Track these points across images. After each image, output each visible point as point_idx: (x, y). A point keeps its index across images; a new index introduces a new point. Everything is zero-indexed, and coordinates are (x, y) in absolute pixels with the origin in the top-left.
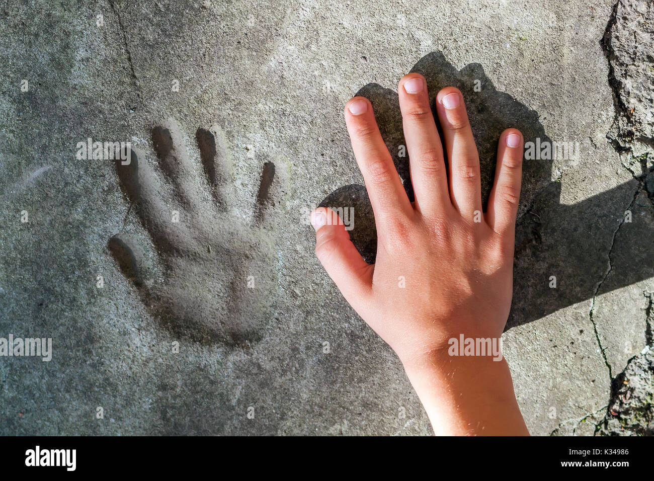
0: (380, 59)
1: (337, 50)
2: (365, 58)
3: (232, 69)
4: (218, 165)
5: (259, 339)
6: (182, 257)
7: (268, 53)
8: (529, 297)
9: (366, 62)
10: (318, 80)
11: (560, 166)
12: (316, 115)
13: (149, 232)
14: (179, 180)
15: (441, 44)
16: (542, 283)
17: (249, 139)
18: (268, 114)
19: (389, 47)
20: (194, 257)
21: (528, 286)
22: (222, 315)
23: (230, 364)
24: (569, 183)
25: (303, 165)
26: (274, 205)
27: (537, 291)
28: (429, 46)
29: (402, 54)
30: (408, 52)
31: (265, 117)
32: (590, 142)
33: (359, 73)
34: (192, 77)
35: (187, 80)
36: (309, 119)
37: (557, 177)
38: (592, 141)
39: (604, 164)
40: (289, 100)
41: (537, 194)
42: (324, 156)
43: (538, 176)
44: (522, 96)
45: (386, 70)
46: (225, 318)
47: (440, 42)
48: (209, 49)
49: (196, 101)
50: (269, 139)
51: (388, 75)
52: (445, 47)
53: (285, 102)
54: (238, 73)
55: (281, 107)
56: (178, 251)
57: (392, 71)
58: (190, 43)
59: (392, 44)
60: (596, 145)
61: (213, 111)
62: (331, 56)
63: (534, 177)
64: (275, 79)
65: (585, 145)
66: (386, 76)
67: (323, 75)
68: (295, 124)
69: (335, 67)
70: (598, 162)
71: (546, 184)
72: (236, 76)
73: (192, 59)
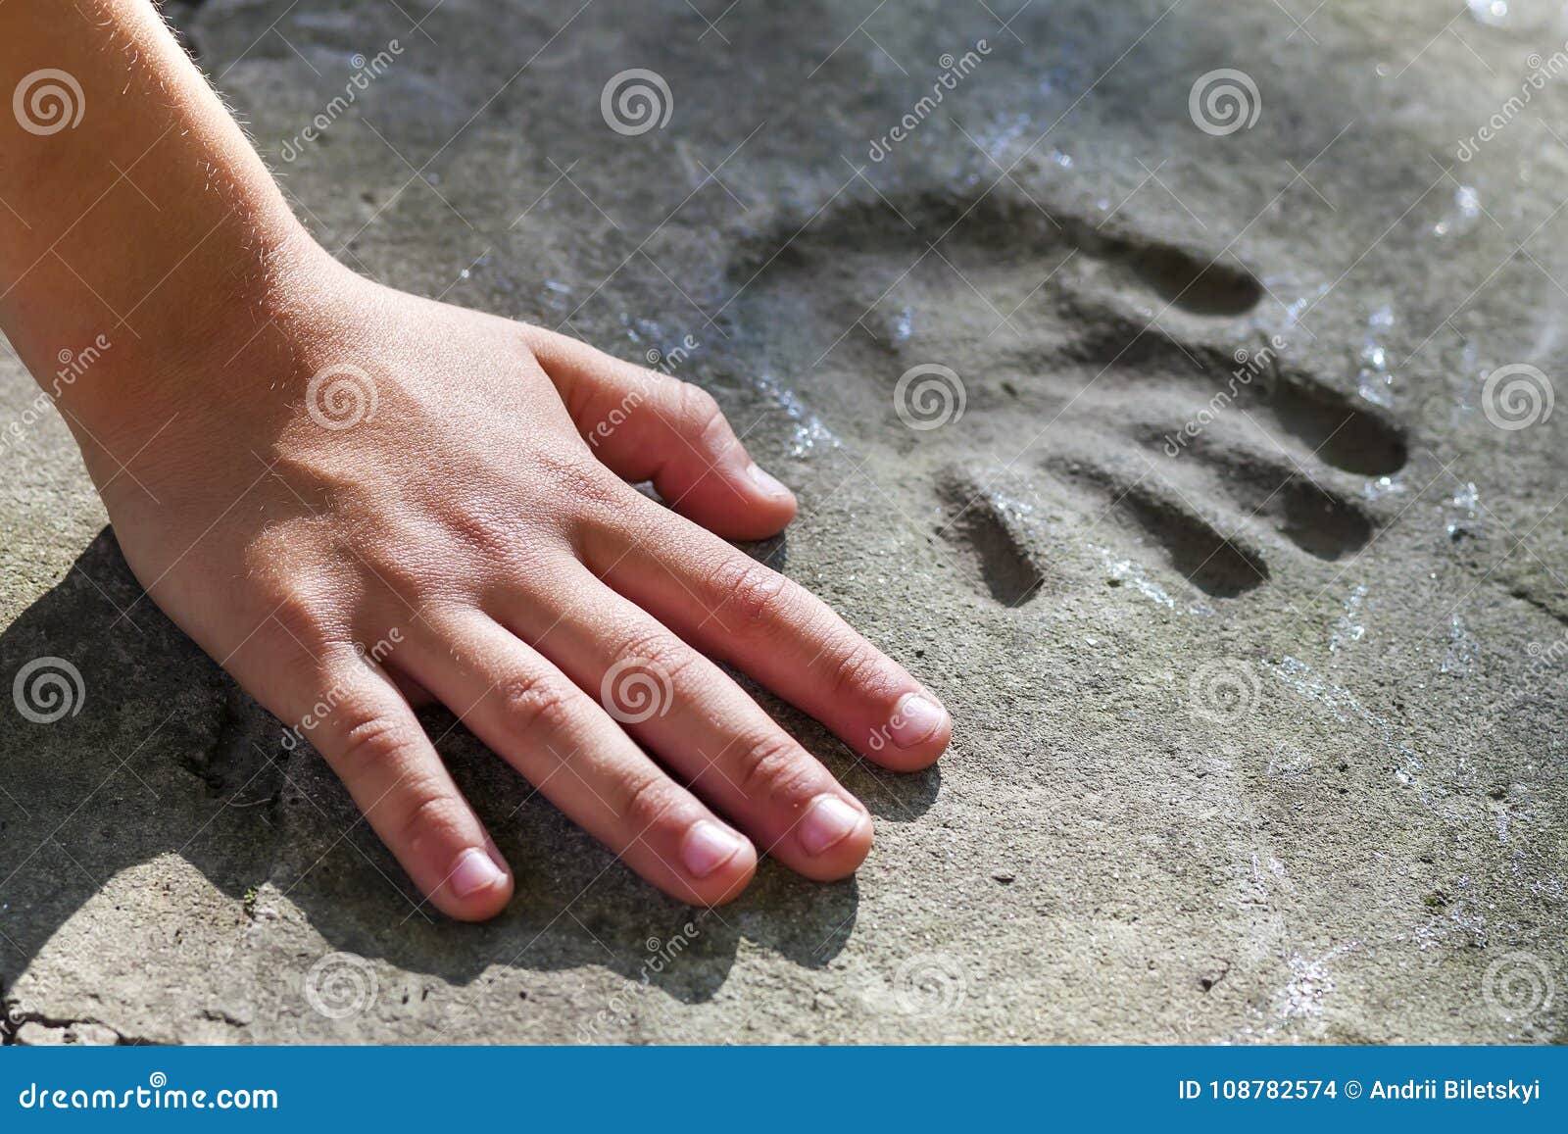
0: (961, 898)
1: (1090, 863)
2: (1005, 881)
3: (1308, 714)
4: (1147, 544)
5: (733, 274)
6: (1062, 350)
7: (1252, 782)
8: (116, 644)
9: (994, 874)
10: (1077, 787)
11: (274, 926)
12: (1012, 721)
13: (1187, 348)
14: (1211, 471)
15: (833, 1009)
16: (105, 687)
17: (1130, 601)
18: (1132, 668)
19: (963, 935)
20: (1033, 361)
21: (139, 663)
22: (862, 290)
23: (760, 197)
24: (214, 911)
25: (949, 615)
26: (938, 531)
27: (105, 666)
28: (861, 988)
29: (914, 937)
30: (906, 949)
31: (1135, 659)
32: (233, 1014)
33: (987, 846)
34: (1385, 657)
35: (1392, 644)
36: (1019, 703)
37: (260, 900)
38: (229, 1021)
39: (151, 993)
40: (1110, 718)
41: (285, 839)
42: (914, 654)
43: (315, 877)
44: (513, 1013)
45: (926, 883)
46: (847, 286)
47: (840, 1012)
48: (1399, 724)
49: (1328, 617)
50: (1086, 625)
51: (913, 877)
52: (815, 1007)
53: (1113, 709)
54: (1284, 712)
55: (1115, 696)
56: (1080, 359)
57: (907, 890)
58: (1456, 713)
59: (960, 944)
60: (211, 1019)
61: (1267, 617)
62: (1094, 845)
63: (326, 869)
64: (1184, 739)
65: (242, 1003)
66: (913, 873)
67: (1075, 801)
68: (1046, 679)
69: (1061, 827)
70: (169, 991)
71: (280, 871)
72: (1282, 705)
73: (1421, 686)
